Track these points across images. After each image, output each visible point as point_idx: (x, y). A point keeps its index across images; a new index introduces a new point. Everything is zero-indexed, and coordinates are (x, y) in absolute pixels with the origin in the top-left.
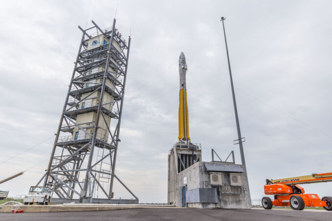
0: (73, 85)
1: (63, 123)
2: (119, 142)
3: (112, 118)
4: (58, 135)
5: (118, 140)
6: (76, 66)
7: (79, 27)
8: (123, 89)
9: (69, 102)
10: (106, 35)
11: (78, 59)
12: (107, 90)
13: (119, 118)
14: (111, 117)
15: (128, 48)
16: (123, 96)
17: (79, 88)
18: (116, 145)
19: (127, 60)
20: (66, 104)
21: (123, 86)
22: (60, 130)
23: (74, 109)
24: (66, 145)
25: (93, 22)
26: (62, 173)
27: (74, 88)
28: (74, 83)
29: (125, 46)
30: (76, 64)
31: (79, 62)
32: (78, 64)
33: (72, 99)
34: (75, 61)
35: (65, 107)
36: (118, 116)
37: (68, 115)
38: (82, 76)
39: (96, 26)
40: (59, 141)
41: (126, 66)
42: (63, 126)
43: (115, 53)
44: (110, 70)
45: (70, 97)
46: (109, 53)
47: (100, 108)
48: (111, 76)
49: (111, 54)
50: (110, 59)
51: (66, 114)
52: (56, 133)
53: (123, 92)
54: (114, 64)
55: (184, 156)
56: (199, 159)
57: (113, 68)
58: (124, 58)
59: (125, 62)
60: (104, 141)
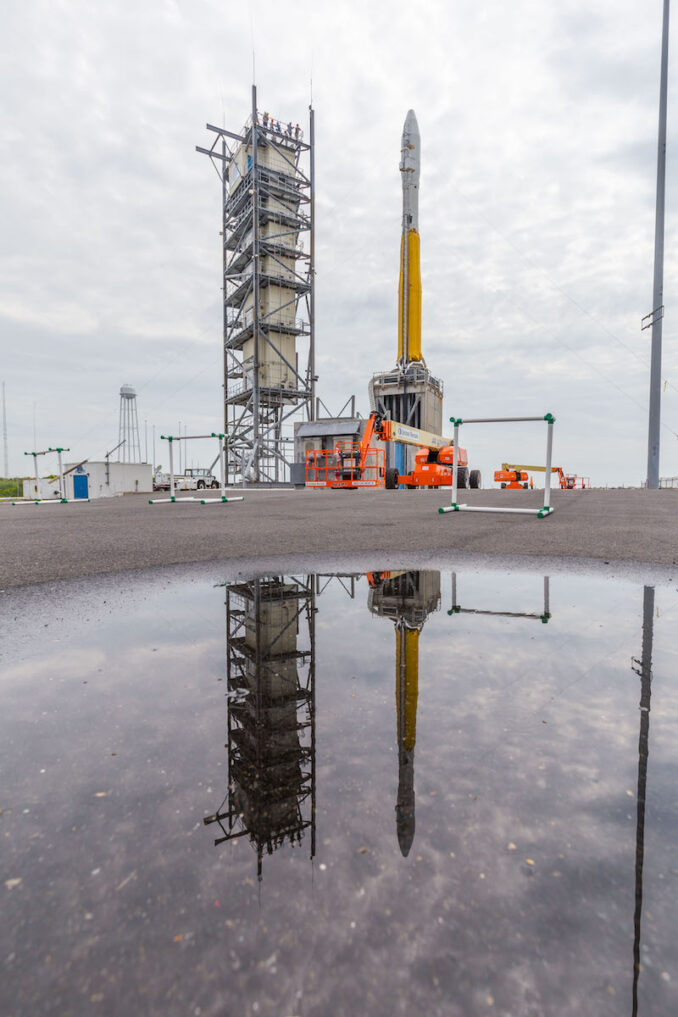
0: (228, 283)
1: (228, 364)
2: (316, 383)
3: (297, 338)
4: (226, 386)
5: (314, 379)
6: (225, 239)
7: (199, 149)
8: (311, 265)
9: (230, 320)
10: (246, 141)
11: (225, 220)
12: (265, 283)
13: (311, 334)
14: (296, 335)
15: (310, 148)
16: (313, 282)
17: (240, 284)
18: (312, 390)
19: (310, 184)
20: (226, 326)
21: (311, 257)
22: (226, 377)
23: (237, 332)
24: (242, 400)
25: (209, 127)
26: (246, 445)
27: (232, 289)
28: (229, 279)
29: (300, 144)
30: (224, 234)
31: (230, 227)
32: (228, 231)
33: (233, 312)
34: (222, 230)
35: (225, 331)
36: (307, 329)
37: (230, 347)
38: (238, 255)
39: (222, 132)
40: (230, 395)
41: (311, 201)
42: (229, 369)
43: (271, 184)
44: (273, 229)
45: (229, 309)
46: (255, 193)
47: (256, 328)
48: (272, 246)
49: (261, 192)
50: (259, 207)
51: (228, 346)
52: (223, 383)
53: (311, 272)
54: (272, 214)
55: (389, 399)
56: (419, 403)
57: (277, 222)
58: (301, 182)
59: (306, 192)
60: (283, 387)
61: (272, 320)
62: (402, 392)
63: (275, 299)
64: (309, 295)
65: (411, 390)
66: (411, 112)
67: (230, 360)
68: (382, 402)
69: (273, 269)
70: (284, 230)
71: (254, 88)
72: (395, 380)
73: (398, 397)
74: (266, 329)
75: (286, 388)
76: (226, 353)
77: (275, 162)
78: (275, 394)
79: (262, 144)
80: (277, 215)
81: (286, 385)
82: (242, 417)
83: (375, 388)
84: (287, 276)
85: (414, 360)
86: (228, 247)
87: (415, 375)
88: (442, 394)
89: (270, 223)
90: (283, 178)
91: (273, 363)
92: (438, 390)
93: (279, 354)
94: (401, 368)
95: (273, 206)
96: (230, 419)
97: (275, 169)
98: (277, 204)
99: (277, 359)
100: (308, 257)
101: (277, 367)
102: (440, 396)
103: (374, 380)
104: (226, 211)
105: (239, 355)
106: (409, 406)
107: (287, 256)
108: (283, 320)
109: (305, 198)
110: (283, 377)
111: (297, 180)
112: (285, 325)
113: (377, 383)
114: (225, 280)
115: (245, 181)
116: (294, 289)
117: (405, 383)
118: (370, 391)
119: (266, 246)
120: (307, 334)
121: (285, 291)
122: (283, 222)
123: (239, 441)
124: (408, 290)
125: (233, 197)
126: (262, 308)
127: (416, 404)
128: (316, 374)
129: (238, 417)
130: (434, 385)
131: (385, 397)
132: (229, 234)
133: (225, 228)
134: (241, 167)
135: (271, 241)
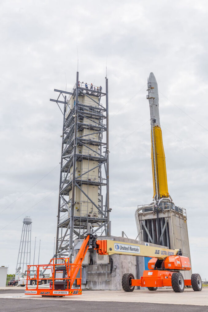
0: (63, 160)
1: (61, 203)
2: (110, 213)
4: (59, 216)
6: (63, 139)
7: (51, 100)
8: (107, 148)
9: (63, 179)
10: (73, 94)
12: (80, 159)
13: (107, 184)
14: (98, 185)
15: (106, 94)
16: (108, 156)
17: (68, 159)
18: (107, 217)
19: (106, 110)
20: (61, 182)
21: (107, 144)
22: (59, 211)
23: (66, 185)
24: (65, 225)
25: (55, 90)
27: (65, 162)
28: (64, 158)
30: (63, 136)
31: (66, 133)
35: (60, 185)
36: (105, 182)
37: (62, 194)
38: (68, 145)
39: (61, 92)
40: (61, 222)
41: (107, 118)
42: (61, 207)
43: (85, 111)
44: (86, 132)
45: (63, 173)
46: (76, 116)
47: (74, 183)
48: (85, 140)
49: (79, 116)
50: (78, 122)
51: (61, 194)
52: (57, 215)
53: (107, 152)
54: (85, 125)
55: (148, 222)
56: (168, 223)
57: (88, 129)
58: (101, 109)
59: (105, 114)
60: (89, 216)
61: (84, 178)
62: (155, 217)
63: (86, 166)
64: (106, 164)
65: (161, 215)
66: (152, 74)
67: (62, 201)
68: (144, 224)
69: (86, 151)
70: (92, 132)
71: (78, 73)
72: (151, 210)
73: (154, 220)
74: (80, 183)
75: (91, 217)
76: (60, 198)
77: (88, 102)
78: (84, 220)
79: (81, 95)
80: (87, 125)
81: (92, 215)
82: (65, 235)
83: (140, 215)
84: (93, 155)
85: (164, 196)
86: (64, 142)
87: (163, 206)
88: (185, 217)
89: (84, 129)
90: (91, 108)
91: (84, 202)
92: (182, 215)
93: (87, 197)
94: (155, 202)
95: (86, 122)
96: (60, 236)
97: (88, 105)
98: (88, 120)
99: (86, 199)
100: (105, 144)
101: (86, 204)
102: (184, 219)
103: (138, 210)
104: (64, 126)
105: (67, 198)
106: (162, 226)
107: (93, 145)
108: (90, 177)
109: (104, 116)
110: (90, 210)
111: (98, 109)
112: (92, 180)
113: (141, 212)
114: (62, 159)
115: (72, 112)
116: (97, 161)
117: (158, 211)
118: (136, 218)
119: (81, 140)
120: (105, 184)
121: (93, 162)
122: (91, 128)
123: (65, 250)
124: (156, 157)
125: (67, 119)
126: (79, 172)
127: (166, 225)
128: (110, 208)
129: (63, 236)
130: (178, 212)
131: (146, 221)
132: (65, 136)
133: (64, 133)
134: (70, 106)
135: (84, 138)
